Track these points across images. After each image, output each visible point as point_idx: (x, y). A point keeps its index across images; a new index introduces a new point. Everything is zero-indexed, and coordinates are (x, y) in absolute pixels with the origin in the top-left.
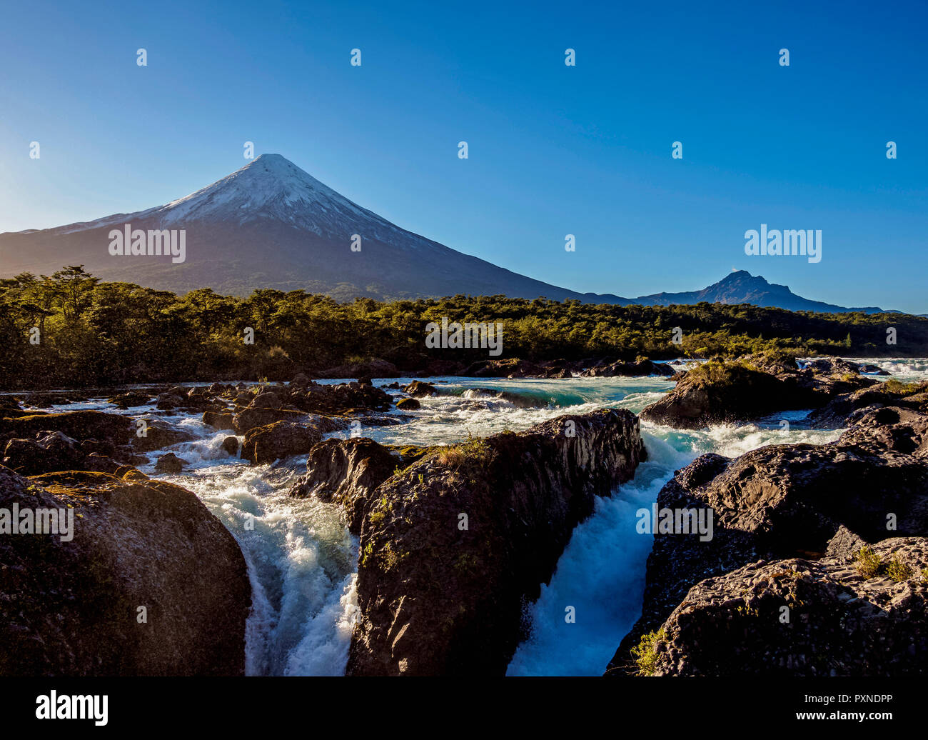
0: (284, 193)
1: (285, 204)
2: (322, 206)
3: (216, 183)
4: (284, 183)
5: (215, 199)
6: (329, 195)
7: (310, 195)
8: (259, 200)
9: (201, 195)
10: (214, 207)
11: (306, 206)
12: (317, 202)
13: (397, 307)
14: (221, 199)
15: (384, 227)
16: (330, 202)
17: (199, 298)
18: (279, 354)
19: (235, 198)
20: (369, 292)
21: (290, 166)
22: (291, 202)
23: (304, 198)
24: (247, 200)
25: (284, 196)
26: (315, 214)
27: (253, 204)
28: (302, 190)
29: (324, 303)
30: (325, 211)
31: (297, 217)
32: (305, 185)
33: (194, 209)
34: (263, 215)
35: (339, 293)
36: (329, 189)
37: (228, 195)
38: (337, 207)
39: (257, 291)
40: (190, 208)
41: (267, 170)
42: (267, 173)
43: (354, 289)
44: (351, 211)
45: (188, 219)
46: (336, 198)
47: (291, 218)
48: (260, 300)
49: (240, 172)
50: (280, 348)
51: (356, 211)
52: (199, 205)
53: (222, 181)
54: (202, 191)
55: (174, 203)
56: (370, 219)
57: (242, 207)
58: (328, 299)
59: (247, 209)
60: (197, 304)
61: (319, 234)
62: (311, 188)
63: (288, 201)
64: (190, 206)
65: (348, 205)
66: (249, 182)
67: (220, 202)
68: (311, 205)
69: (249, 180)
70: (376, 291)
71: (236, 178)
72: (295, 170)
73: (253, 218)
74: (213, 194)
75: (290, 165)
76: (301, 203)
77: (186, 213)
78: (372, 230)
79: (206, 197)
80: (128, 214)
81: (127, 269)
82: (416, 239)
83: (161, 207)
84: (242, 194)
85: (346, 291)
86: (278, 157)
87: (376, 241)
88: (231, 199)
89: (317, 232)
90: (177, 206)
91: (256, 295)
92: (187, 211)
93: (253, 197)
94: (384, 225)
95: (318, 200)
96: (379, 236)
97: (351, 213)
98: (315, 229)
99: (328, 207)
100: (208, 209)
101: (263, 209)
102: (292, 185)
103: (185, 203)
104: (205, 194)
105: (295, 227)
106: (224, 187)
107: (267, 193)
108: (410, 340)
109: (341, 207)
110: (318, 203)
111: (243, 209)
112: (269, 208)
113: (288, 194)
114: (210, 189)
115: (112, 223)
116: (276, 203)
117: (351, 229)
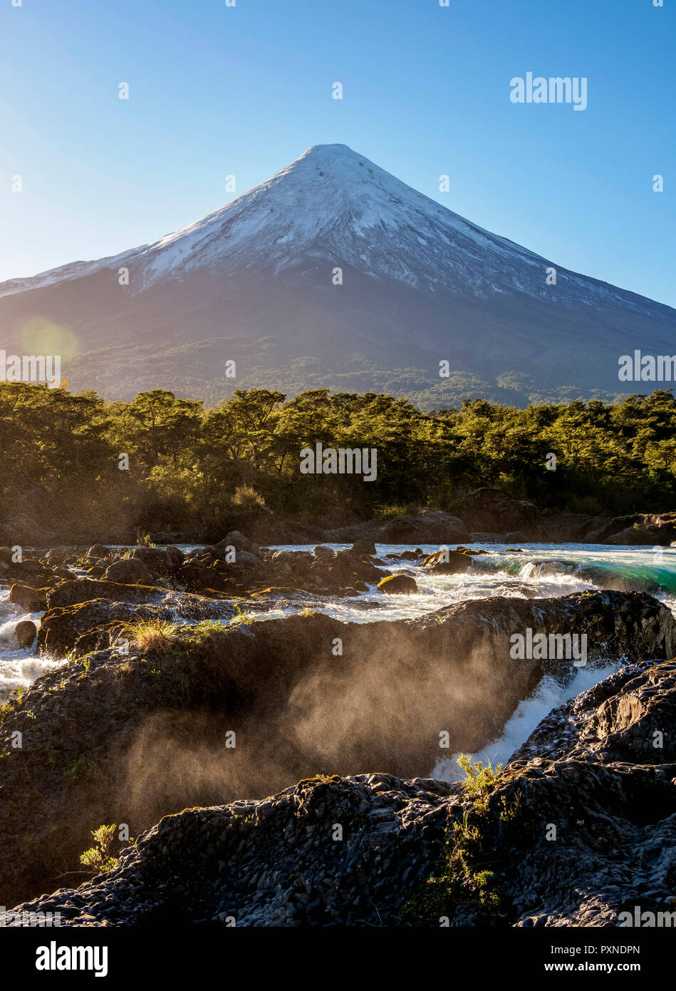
0: (351, 214)
1: (353, 234)
2: (419, 234)
3: (236, 201)
4: (352, 196)
5: (235, 228)
6: (431, 212)
7: (397, 215)
8: (308, 226)
9: (212, 224)
10: (231, 243)
11: (391, 235)
12: (409, 226)
13: (532, 415)
14: (244, 229)
15: (532, 266)
16: (432, 225)
17: (143, 407)
18: (249, 500)
19: (267, 226)
20: (502, 389)
21: (361, 165)
22: (363, 229)
23: (386, 221)
24: (287, 229)
25: (351, 218)
26: (407, 248)
27: (299, 235)
28: (383, 206)
29: (394, 410)
30: (423, 242)
31: (375, 256)
32: (388, 198)
33: (198, 248)
34: (317, 254)
35: (448, 391)
36: (431, 202)
37: (254, 222)
38: (446, 233)
39: (239, 394)
40: (193, 248)
41: (321, 174)
42: (321, 178)
43: (475, 384)
44: (471, 240)
45: (187, 268)
46: (442, 218)
47: (364, 257)
48: (245, 407)
49: (275, 180)
50: (251, 491)
51: (480, 240)
52: (207, 241)
53: (245, 197)
54: (212, 216)
55: (166, 240)
56: (506, 254)
57: (280, 241)
58: (401, 404)
59: (288, 244)
60: (141, 417)
61: (414, 284)
62: (398, 201)
63: (359, 227)
64: (192, 243)
65: (466, 231)
66: (289, 198)
67: (243, 234)
68: (399, 234)
69: (291, 193)
70: (515, 386)
71: (268, 191)
72: (371, 171)
73: (295, 262)
74: (231, 221)
75: (363, 162)
76: (381, 228)
77: (186, 255)
78: (510, 275)
79: (218, 227)
80: (92, 262)
81: (90, 355)
82: (592, 288)
83: (145, 248)
84: (278, 219)
85: (461, 387)
86: (341, 150)
87: (517, 293)
88: (260, 227)
89: (409, 282)
90: (172, 245)
91: (238, 400)
92: (188, 251)
93: (298, 222)
94: (532, 263)
95: (410, 223)
96: (522, 284)
97: (470, 245)
98: (405, 275)
99: (429, 235)
100: (222, 247)
101: (315, 245)
102: (364, 198)
103: (184, 238)
104: (217, 221)
105: (371, 274)
106: (248, 209)
107: (323, 214)
108: (504, 477)
109: (453, 235)
110: (412, 229)
111: (280, 245)
112: (326, 241)
113: (359, 215)
114: (225, 212)
115: (66, 277)
116: (339, 231)
117: (470, 273)
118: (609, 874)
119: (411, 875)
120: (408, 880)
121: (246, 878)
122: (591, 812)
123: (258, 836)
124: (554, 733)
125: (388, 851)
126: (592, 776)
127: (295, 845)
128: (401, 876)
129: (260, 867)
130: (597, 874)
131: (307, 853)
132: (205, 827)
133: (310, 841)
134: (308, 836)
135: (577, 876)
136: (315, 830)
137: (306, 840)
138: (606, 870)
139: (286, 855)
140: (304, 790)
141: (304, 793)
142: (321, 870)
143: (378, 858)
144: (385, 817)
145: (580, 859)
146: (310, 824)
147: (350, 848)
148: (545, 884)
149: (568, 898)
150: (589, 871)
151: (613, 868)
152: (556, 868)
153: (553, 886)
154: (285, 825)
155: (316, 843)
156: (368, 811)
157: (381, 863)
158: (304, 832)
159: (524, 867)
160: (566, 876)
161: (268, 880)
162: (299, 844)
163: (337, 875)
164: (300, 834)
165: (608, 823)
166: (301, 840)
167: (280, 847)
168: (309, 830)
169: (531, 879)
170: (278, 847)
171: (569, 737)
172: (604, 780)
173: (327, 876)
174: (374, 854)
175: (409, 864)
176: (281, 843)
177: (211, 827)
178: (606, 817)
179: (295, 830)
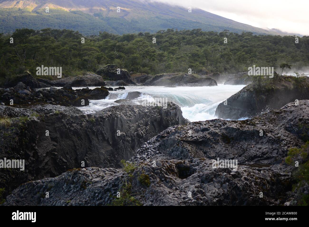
118: (174, 195)
119: (109, 199)
120: (107, 201)
121: (51, 203)
122: (166, 176)
123: (54, 189)
124: (145, 151)
125: (100, 192)
126: (166, 164)
127: (67, 192)
128: (105, 200)
129: (56, 199)
130: (170, 195)
131: (72, 194)
132: (35, 187)
133: (73, 190)
134: (72, 188)
135: (164, 195)
136: (74, 187)
137: (71, 190)
138: (173, 194)
139: (64, 195)
140: (69, 174)
141: (69, 175)
142: (78, 199)
143: (97, 194)
144: (98, 181)
145: (164, 191)
146: (72, 184)
147: (87, 192)
148: (154, 199)
149: (161, 203)
150: (168, 194)
151: (175, 193)
152: (157, 194)
153: (156, 200)
154: (63, 185)
155: (75, 190)
156: (92, 179)
157: (98, 196)
158: (70, 187)
159: (146, 194)
160: (161, 196)
161: (59, 204)
162: (69, 191)
163: (83, 201)
164: (69, 188)
165: (172, 179)
166: (69, 190)
167: (62, 192)
168: (72, 187)
169: (149, 198)
170: (61, 193)
171: (151, 152)
172: (170, 166)
173: (80, 201)
174: (95, 193)
175: (107, 196)
176: (62, 191)
177: (37, 187)
178: (171, 177)
179: (67, 187)
